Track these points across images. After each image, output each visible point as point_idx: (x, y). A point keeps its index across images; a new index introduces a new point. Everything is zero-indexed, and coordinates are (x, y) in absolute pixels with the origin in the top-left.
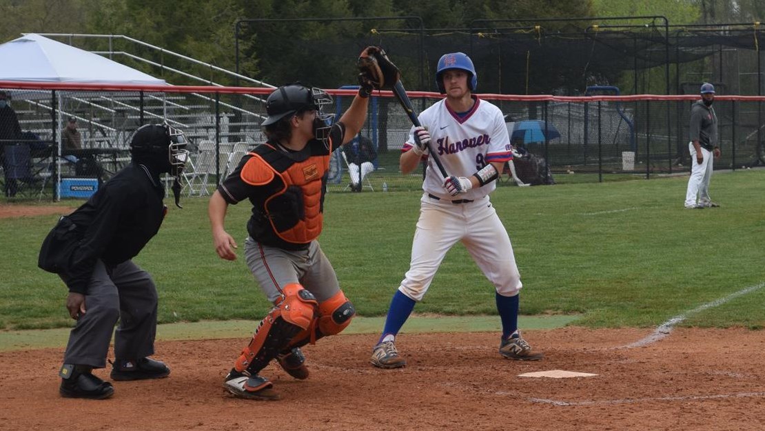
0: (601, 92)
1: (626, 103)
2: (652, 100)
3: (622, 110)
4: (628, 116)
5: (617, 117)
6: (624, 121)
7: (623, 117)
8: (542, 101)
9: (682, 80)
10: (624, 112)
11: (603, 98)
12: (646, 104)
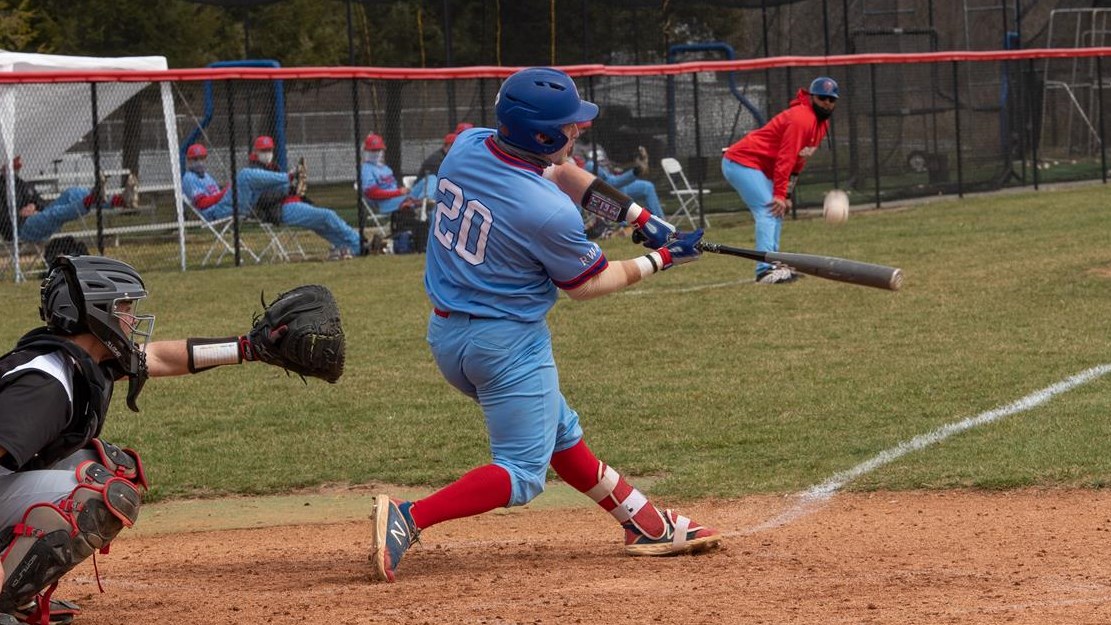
0: (700, 55)
1: (748, 76)
2: (796, 67)
3: (741, 89)
4: (754, 101)
5: (732, 104)
6: (744, 110)
7: (744, 103)
8: (582, 76)
9: (854, 26)
10: (744, 92)
11: (701, 67)
12: (784, 73)
